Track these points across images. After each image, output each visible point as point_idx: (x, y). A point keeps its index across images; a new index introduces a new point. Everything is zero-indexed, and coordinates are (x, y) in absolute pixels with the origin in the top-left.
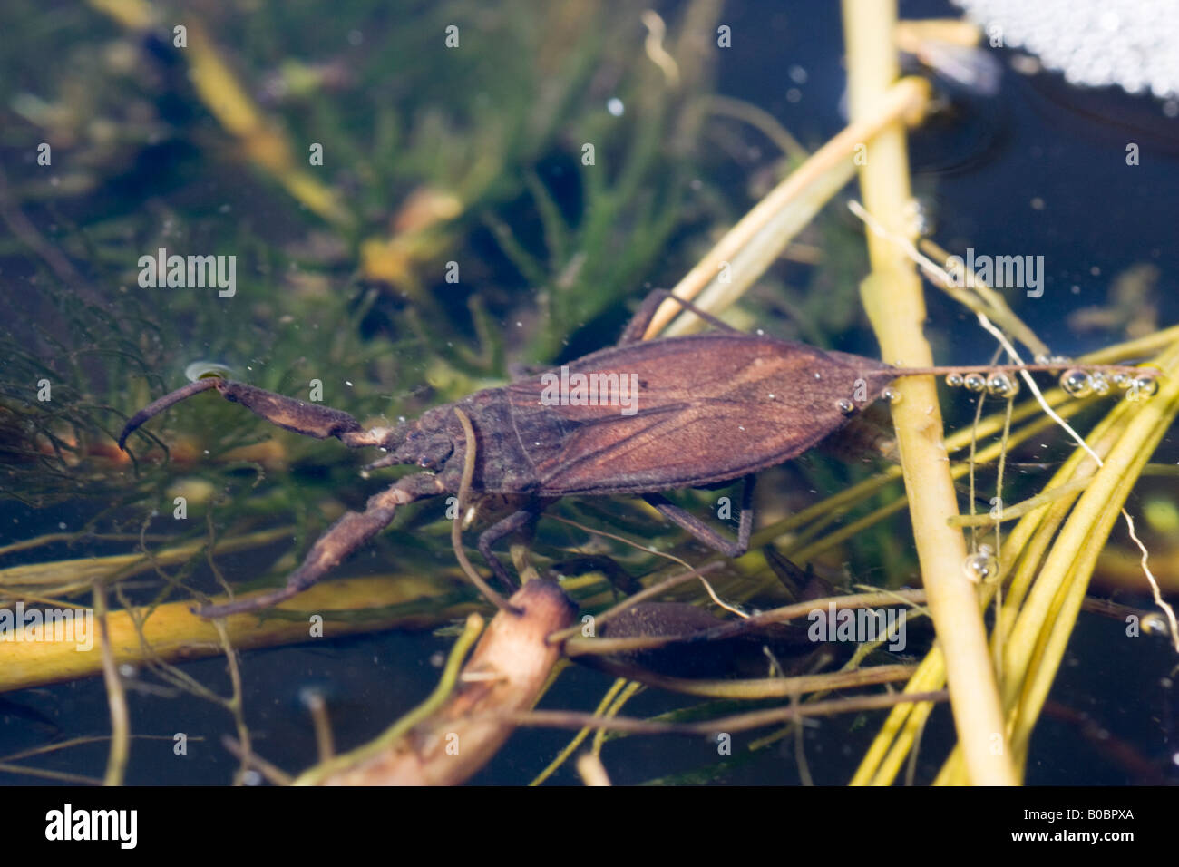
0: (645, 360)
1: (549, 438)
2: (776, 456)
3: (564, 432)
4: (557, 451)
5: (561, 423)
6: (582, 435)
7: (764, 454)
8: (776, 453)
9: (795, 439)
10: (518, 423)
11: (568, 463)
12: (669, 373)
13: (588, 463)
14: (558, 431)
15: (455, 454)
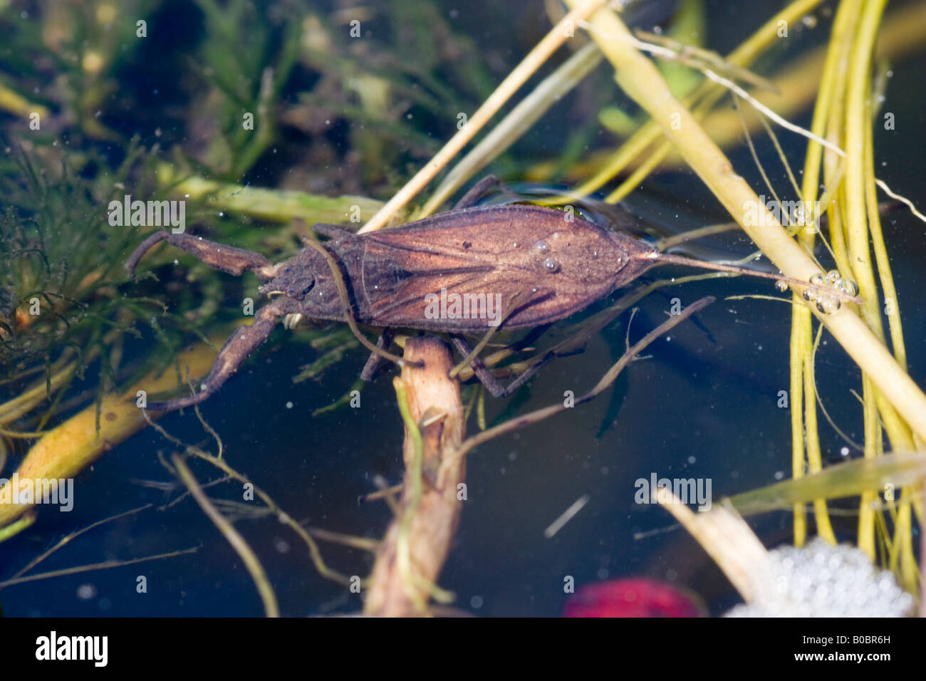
0: (473, 224)
1: (386, 283)
2: (550, 317)
3: (398, 279)
4: (389, 293)
5: (397, 272)
6: (411, 283)
7: (541, 314)
8: (550, 313)
9: (567, 304)
10: (366, 268)
11: (396, 304)
12: (486, 240)
13: (412, 305)
14: (394, 278)
15: (315, 287)
